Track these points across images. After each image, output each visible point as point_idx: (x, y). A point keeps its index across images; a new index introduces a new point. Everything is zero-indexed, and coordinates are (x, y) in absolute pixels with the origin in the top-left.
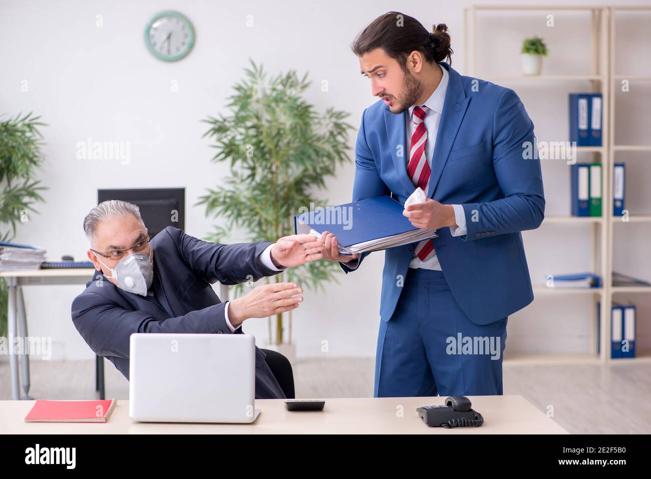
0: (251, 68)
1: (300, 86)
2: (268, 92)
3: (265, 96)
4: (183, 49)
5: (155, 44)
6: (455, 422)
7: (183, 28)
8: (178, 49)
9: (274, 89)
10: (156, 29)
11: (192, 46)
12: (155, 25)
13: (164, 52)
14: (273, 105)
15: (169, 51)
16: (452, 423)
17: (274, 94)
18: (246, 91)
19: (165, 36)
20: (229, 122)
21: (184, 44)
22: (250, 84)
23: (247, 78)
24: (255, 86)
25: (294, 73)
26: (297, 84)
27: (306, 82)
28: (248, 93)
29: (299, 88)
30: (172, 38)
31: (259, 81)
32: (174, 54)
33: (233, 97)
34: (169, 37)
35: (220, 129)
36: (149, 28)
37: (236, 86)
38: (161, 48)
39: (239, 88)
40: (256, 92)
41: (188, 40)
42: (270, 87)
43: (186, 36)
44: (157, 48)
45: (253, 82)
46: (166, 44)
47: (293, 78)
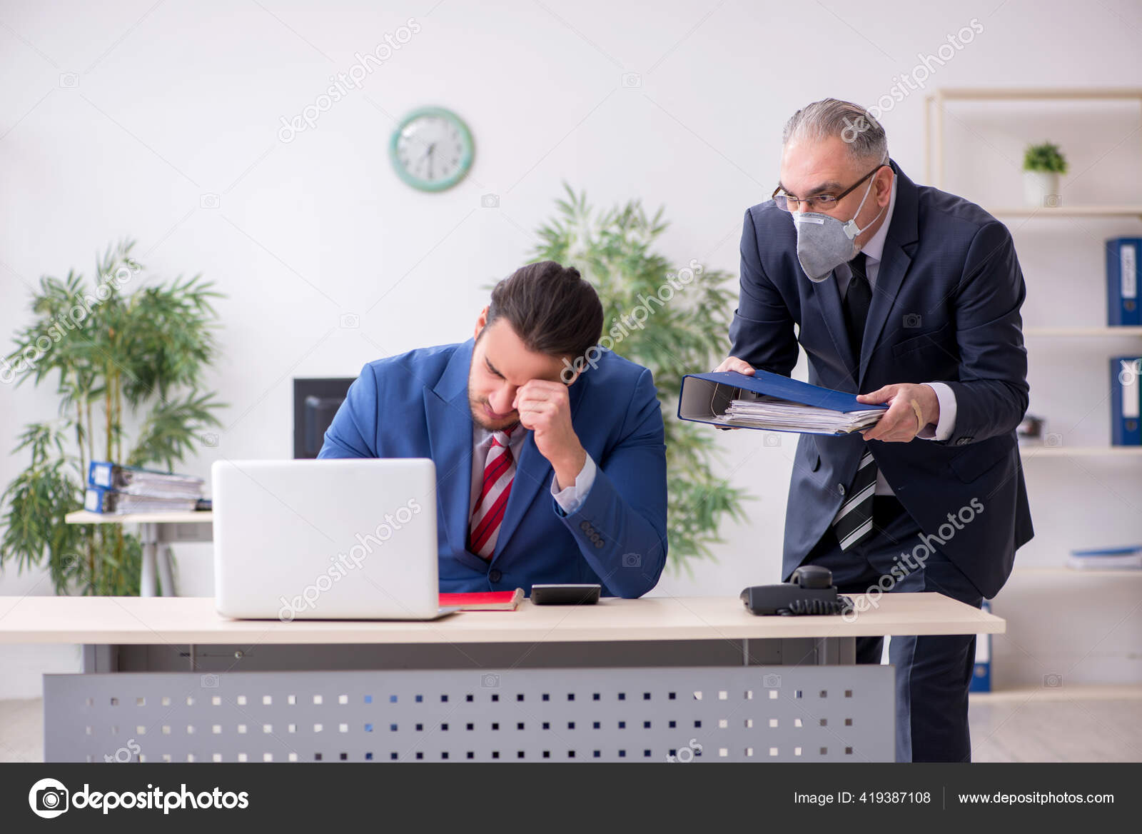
0: (568, 200)
1: (650, 229)
2: (596, 238)
3: (594, 247)
4: (454, 171)
5: (406, 163)
6: (801, 607)
7: (455, 135)
8: (445, 171)
9: (604, 233)
10: (408, 139)
11: (469, 165)
12: (407, 132)
13: (423, 175)
14: (604, 260)
15: (431, 175)
16: (796, 607)
17: (606, 240)
18: (557, 236)
19: (423, 150)
21: (455, 161)
22: (564, 225)
23: (560, 216)
24: (574, 229)
25: (638, 205)
26: (645, 224)
27: (661, 222)
28: (562, 240)
29: (647, 233)
30: (436, 153)
31: (580, 220)
32: (440, 178)
33: (539, 248)
34: (431, 150)
36: (397, 137)
37: (540, 228)
38: (418, 169)
39: (548, 233)
40: (575, 238)
41: (463, 156)
42: (599, 229)
43: (459, 148)
44: (411, 169)
45: (570, 222)
46: (426, 163)
47: (636, 213)
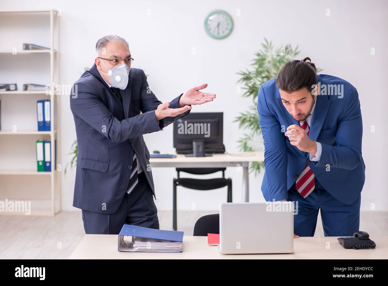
0: (266, 44)
1: (294, 53)
2: (275, 57)
3: (273, 59)
4: (227, 32)
5: (210, 29)
6: (360, 246)
7: (227, 20)
8: (223, 32)
9: (278, 55)
10: (211, 20)
11: (231, 30)
12: (211, 18)
13: (216, 33)
14: (278, 64)
15: (218, 33)
16: (358, 246)
17: (278, 58)
18: (262, 56)
19: (216, 25)
20: (253, 74)
21: (227, 29)
22: (264, 52)
23: (263, 49)
24: (267, 54)
25: (290, 46)
26: (292, 52)
27: (297, 51)
28: (264, 57)
29: (293, 55)
30: (220, 26)
31: (269, 51)
32: (222, 35)
33: (255, 60)
34: (218, 25)
35: (247, 78)
36: (207, 20)
37: (257, 54)
38: (214, 31)
39: (258, 55)
40: (268, 57)
41: (229, 27)
42: (276, 54)
43: (228, 24)
44: (212, 31)
45: (266, 51)
46: (216, 30)
47: (289, 48)
